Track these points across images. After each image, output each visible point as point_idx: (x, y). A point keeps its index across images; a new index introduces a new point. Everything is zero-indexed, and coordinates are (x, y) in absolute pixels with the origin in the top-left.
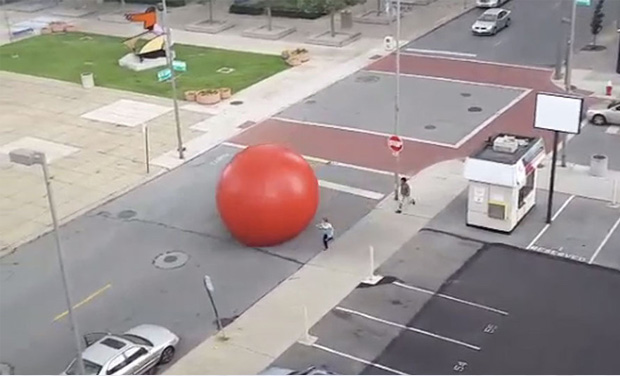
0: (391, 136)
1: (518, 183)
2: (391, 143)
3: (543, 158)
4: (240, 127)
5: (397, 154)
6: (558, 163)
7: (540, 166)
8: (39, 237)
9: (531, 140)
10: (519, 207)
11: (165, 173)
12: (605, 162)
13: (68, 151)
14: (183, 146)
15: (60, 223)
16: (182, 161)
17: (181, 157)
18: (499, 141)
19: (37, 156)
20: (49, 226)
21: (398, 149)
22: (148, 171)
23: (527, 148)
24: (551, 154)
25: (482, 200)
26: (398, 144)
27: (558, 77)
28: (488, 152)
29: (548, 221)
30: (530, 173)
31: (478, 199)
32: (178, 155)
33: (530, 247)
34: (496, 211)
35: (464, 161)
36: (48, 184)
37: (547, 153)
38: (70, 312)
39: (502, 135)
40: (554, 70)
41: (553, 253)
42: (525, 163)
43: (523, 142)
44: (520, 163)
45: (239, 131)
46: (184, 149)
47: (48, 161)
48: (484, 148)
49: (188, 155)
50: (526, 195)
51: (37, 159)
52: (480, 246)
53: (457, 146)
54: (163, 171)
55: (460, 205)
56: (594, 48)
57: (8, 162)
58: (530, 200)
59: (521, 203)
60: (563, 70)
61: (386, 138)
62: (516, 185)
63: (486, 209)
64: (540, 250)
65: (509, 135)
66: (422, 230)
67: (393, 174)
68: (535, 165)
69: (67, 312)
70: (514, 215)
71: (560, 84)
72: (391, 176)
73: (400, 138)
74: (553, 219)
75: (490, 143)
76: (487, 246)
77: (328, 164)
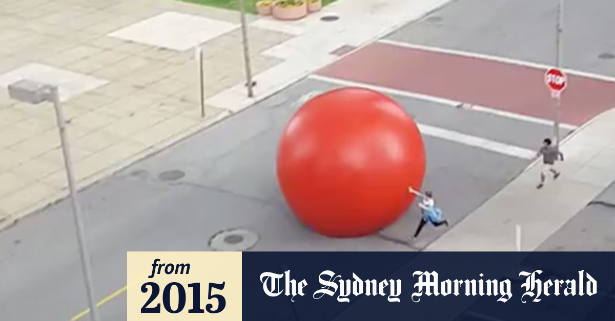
0: (550, 68)
2: (550, 78)
4: (334, 53)
5: (556, 94)
8: (50, 205)
11: (226, 118)
13: (91, 84)
14: (253, 79)
15: (78, 186)
16: (251, 101)
17: (250, 95)
19: (48, 91)
20: (64, 189)
21: (559, 87)
22: (203, 114)
26: (560, 80)
32: (245, 91)
36: (62, 130)
38: (92, 312)
45: (335, 58)
46: (254, 84)
47: (63, 96)
49: (260, 92)
51: (48, 95)
54: (226, 114)
57: (6, 99)
61: (544, 70)
66: (590, 204)
67: (551, 123)
69: (88, 311)
72: (549, 126)
73: (563, 71)
77: (458, 107)
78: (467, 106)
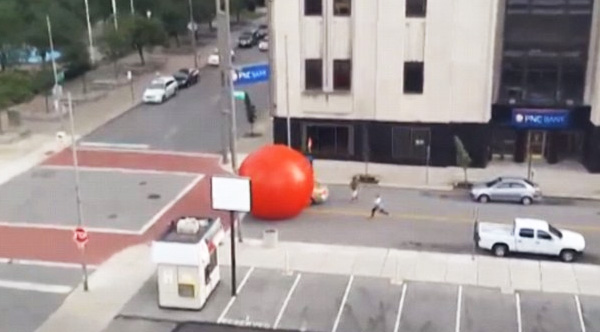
0: (75, 228)
1: (203, 261)
2: (76, 235)
3: (221, 236)
5: (82, 245)
6: (236, 239)
7: (220, 244)
9: (211, 221)
10: (207, 283)
12: (276, 235)
18: (182, 224)
21: (83, 240)
23: (206, 229)
24: (229, 232)
25: (171, 281)
26: (83, 236)
27: (225, 161)
28: (172, 235)
29: (234, 293)
30: (213, 251)
31: (168, 281)
33: (221, 320)
34: (186, 290)
35: (150, 245)
37: (225, 230)
39: (183, 218)
40: (221, 158)
42: (207, 242)
43: (203, 223)
44: (203, 242)
48: (168, 232)
50: (212, 270)
52: (174, 326)
53: (141, 232)
55: (152, 288)
56: (253, 135)
58: (215, 276)
60: (229, 156)
62: (201, 263)
63: (176, 289)
64: (230, 322)
65: (190, 217)
66: (117, 317)
67: (80, 266)
68: (216, 242)
70: (203, 291)
71: (228, 167)
72: (78, 269)
73: (85, 229)
74: (238, 291)
75: (173, 227)
76: (181, 325)
77: (10, 263)
78: (15, 261)
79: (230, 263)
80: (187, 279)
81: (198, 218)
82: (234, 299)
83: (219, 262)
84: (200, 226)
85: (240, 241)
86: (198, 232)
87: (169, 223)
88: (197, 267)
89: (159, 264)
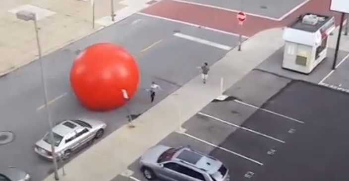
0: (239, 12)
1: (316, 44)
2: (239, 16)
3: (333, 30)
4: (148, 3)
5: (241, 23)
6: (343, 33)
7: (331, 34)
8: (31, 62)
9: (327, 18)
11: (103, 29)
13: (49, 13)
14: (115, 13)
15: (43, 55)
16: (113, 22)
17: (113, 20)
18: (306, 18)
19: (31, 16)
20: (37, 56)
21: (242, 20)
22: (93, 27)
23: (324, 23)
24: (339, 27)
25: (292, 53)
26: (243, 17)
28: (299, 24)
29: (333, 68)
30: (324, 38)
31: (291, 53)
32: (111, 18)
33: (321, 83)
34: (301, 60)
35: (283, 29)
36: (37, 32)
37: (336, 26)
38: (46, 106)
39: (308, 14)
41: (335, 88)
42: (322, 32)
43: (321, 19)
44: (318, 32)
45: (147, 6)
46: (115, 15)
47: (38, 18)
48: (297, 22)
49: (117, 19)
50: (321, 51)
51: (32, 17)
52: (289, 81)
53: (280, 19)
54: (102, 27)
55: (279, 56)
57: (15, 18)
58: (323, 54)
59: (317, 56)
61: (237, 13)
62: (314, 45)
63: (294, 59)
64: (327, 85)
65: (313, 14)
66: (254, 70)
67: (238, 35)
68: (328, 33)
69: (44, 106)
70: (312, 64)
72: (237, 37)
73: (244, 13)
74: (336, 67)
75: (300, 19)
76: (294, 81)
77: (200, 27)
78: (203, 27)
79: (335, 47)
80: (303, 53)
81: (319, 16)
82: (333, 71)
83: (327, 46)
84: (319, 21)
85: (346, 34)
86: (317, 24)
87: (298, 16)
88: (311, 47)
89: (286, 41)
